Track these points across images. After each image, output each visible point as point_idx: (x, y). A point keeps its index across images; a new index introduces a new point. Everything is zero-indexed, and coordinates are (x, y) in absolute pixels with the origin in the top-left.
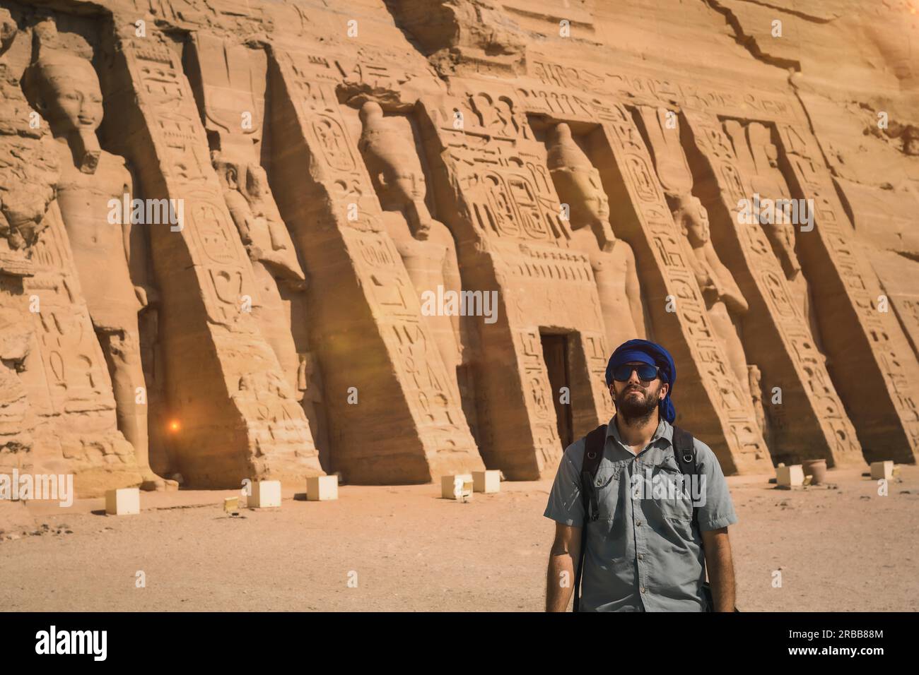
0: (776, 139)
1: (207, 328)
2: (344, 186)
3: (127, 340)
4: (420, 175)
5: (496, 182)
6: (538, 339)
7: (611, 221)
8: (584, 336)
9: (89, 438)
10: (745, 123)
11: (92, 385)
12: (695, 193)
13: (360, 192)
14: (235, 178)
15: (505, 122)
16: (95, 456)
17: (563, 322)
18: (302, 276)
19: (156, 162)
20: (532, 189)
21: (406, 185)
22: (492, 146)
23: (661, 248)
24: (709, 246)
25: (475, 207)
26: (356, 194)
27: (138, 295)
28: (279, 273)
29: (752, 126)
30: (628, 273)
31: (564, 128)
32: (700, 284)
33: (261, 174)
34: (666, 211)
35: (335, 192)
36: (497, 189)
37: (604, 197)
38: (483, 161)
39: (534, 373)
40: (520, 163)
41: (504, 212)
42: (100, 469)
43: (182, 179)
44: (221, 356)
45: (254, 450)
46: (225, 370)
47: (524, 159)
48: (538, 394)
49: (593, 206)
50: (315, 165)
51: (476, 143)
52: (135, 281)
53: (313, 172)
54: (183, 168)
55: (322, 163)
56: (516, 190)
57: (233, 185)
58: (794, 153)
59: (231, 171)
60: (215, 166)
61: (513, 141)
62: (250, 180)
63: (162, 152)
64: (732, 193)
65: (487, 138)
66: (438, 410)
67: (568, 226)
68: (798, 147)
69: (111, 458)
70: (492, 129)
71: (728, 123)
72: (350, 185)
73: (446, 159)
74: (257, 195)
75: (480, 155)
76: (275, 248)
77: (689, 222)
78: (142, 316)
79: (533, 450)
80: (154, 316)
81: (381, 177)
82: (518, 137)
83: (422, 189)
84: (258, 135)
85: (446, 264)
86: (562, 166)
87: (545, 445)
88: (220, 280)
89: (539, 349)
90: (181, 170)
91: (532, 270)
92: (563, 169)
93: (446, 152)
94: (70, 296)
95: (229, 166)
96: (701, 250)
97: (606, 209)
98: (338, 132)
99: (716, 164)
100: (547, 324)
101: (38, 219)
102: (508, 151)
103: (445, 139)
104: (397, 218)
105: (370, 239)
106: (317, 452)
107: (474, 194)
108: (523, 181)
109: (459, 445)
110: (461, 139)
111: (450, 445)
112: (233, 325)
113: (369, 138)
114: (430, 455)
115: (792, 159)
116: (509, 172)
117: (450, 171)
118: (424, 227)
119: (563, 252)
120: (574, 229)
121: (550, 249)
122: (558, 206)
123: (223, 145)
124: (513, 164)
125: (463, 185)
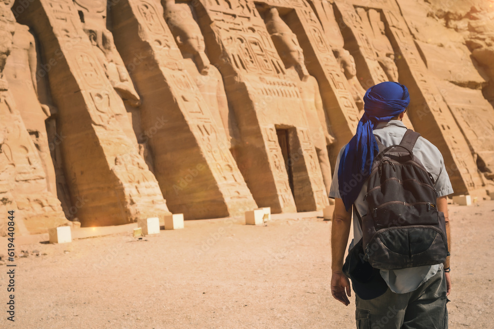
0: (383, 18)
1: (92, 128)
2: (160, 43)
3: (40, 138)
4: (201, 37)
5: (242, 41)
6: (275, 132)
7: (306, 64)
8: (299, 129)
9: (33, 197)
10: (367, 9)
11: (30, 163)
12: (345, 47)
13: (169, 47)
14: (95, 39)
15: (243, 7)
16: (37, 207)
17: (287, 122)
18: (138, 97)
19: (49, 28)
20: (263, 46)
21: (194, 43)
22: (238, 20)
23: (333, 79)
25: (233, 56)
26: (167, 48)
27: (44, 110)
28: (125, 95)
29: (371, 11)
30: (316, 94)
31: (275, 11)
32: (355, 99)
33: (109, 35)
34: (333, 57)
35: (155, 46)
36: (243, 45)
37: (301, 50)
38: (234, 29)
39: (274, 152)
40: (253, 30)
41: (248, 59)
42: (39, 216)
43: (67, 38)
44: (103, 145)
45: (129, 201)
46: (106, 153)
47: (255, 28)
48: (277, 163)
49: (295, 55)
50: (142, 31)
51: (228, 18)
52: (42, 101)
53: (141, 35)
54: (67, 31)
55: (146, 30)
56: (253, 46)
57: (94, 43)
58: (393, 26)
59: (92, 35)
60: (84, 30)
61: (249, 18)
62: (105, 39)
63: (53, 22)
64: (365, 48)
65: (234, 16)
66: (228, 174)
67: (283, 66)
68: (395, 23)
69: (47, 208)
70: (237, 11)
71: (358, 9)
72: (163, 42)
73: (213, 27)
74: (109, 49)
75: (232, 26)
76: (122, 81)
77: (344, 64)
78: (47, 122)
79: (277, 196)
80: (54, 123)
81: (178, 38)
82: (251, 15)
83: (203, 45)
84: (105, 14)
85: (219, 89)
86: (276, 32)
87: (283, 193)
88: (97, 98)
89: (275, 137)
90: (65, 33)
91: (268, 92)
92: (277, 34)
93: (213, 24)
94: (10, 109)
95: (91, 31)
96: (351, 80)
97: (302, 57)
98: (153, 11)
99: (356, 32)
100: (279, 123)
101: (7, 54)
102: (247, 24)
103: (213, 16)
104: (189, 62)
105: (178, 74)
106: (165, 201)
107: (232, 49)
108: (257, 41)
109: (242, 194)
110: (221, 16)
111: (237, 194)
112: (108, 126)
113: (169, 15)
114: (227, 200)
115: (392, 29)
116: (249, 36)
117: (216, 35)
118: (206, 67)
119: (284, 81)
120: (286, 68)
121: (276, 80)
122: (277, 55)
123: (86, 19)
124: (250, 31)
125: (225, 43)
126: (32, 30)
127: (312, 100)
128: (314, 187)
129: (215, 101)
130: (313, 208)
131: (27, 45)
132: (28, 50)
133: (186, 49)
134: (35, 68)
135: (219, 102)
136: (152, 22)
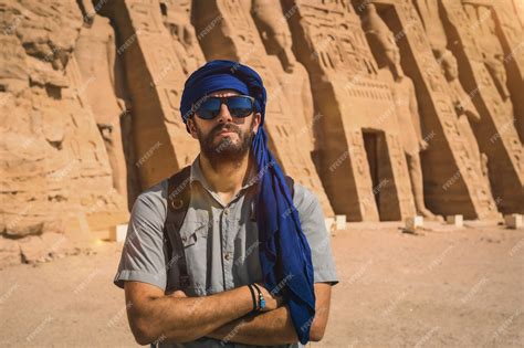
0: (494, 16)
1: (164, 126)
2: (243, 38)
3: (113, 133)
4: (288, 33)
5: (333, 38)
6: (360, 136)
8: (387, 135)
9: (97, 193)
10: (476, 6)
11: (97, 159)
12: (448, 47)
13: (252, 42)
14: (176, 33)
15: (337, 2)
16: (100, 203)
17: (376, 125)
19: (129, 21)
20: (355, 44)
21: (280, 39)
22: (330, 16)
23: (431, 81)
24: (457, 81)
25: (322, 54)
26: (250, 44)
27: (119, 105)
29: (481, 9)
30: (410, 97)
31: (372, 7)
32: (454, 103)
33: (192, 30)
34: (433, 58)
35: (238, 43)
36: (334, 43)
37: (397, 49)
38: (324, 25)
39: (359, 156)
40: (346, 27)
41: (338, 57)
42: (101, 213)
43: (146, 32)
44: (174, 143)
46: (176, 151)
47: (349, 25)
48: (361, 169)
49: (390, 55)
50: (226, 26)
51: (319, 14)
52: (118, 95)
53: (224, 30)
54: (146, 25)
55: (230, 25)
56: (345, 44)
57: (175, 37)
58: (506, 25)
59: (174, 28)
60: (165, 24)
61: (342, 14)
62: (186, 34)
63: (133, 15)
64: (470, 49)
65: (326, 11)
66: (305, 178)
67: (376, 66)
68: (507, 22)
69: (110, 205)
70: (330, 6)
71: (467, 7)
72: (247, 38)
73: (303, 24)
74: (190, 44)
75: (323, 22)
77: (445, 65)
78: (122, 118)
79: (357, 204)
80: (129, 118)
81: (264, 34)
82: (345, 11)
83: (290, 42)
84: (189, 7)
85: (304, 88)
86: (371, 30)
87: (366, 201)
88: (171, 95)
89: (361, 141)
90: (144, 26)
91: (357, 93)
92: (372, 32)
93: (303, 20)
94: (81, 104)
95: (173, 25)
96: (452, 83)
97: (398, 57)
98: (239, 5)
99: (461, 31)
100: (366, 126)
101: (71, 50)
102: (340, 20)
103: (302, 12)
104: (275, 60)
107: (321, 46)
108: (349, 38)
110: (311, 12)
112: (181, 124)
113: (256, 10)
115: (504, 29)
116: (341, 33)
117: (305, 31)
118: (291, 65)
119: (373, 82)
120: (380, 68)
121: (367, 80)
122: (370, 54)
123: (169, 12)
124: (343, 28)
125: (314, 40)
126: (112, 23)
127: (407, 103)
128: (401, 196)
129: (299, 101)
130: (398, 218)
131: (106, 38)
132: (107, 43)
133: (271, 46)
134: (113, 62)
135: (305, 102)
136: (237, 17)
